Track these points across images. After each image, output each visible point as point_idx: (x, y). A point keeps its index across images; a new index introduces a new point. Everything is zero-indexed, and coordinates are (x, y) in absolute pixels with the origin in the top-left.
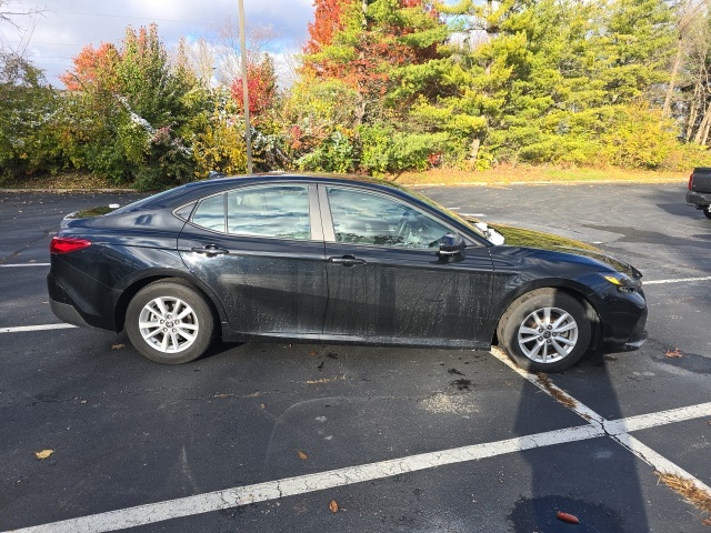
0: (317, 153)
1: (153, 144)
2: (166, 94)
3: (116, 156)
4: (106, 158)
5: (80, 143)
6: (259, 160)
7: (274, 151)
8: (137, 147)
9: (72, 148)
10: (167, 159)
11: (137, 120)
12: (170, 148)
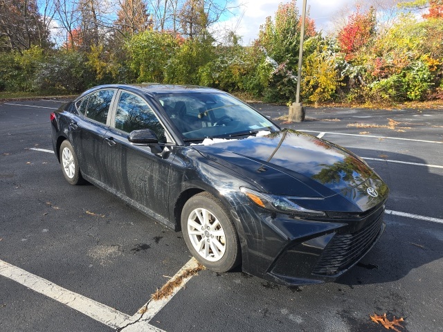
0: (392, 79)
1: (275, 75)
2: (291, 43)
3: (255, 82)
4: (251, 84)
5: (242, 75)
6: (343, 84)
7: (356, 77)
8: (266, 76)
9: (238, 78)
10: (283, 84)
11: (269, 60)
12: (285, 77)
